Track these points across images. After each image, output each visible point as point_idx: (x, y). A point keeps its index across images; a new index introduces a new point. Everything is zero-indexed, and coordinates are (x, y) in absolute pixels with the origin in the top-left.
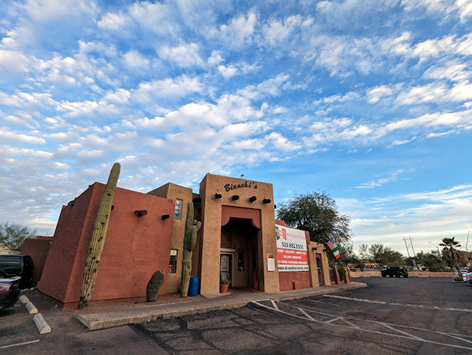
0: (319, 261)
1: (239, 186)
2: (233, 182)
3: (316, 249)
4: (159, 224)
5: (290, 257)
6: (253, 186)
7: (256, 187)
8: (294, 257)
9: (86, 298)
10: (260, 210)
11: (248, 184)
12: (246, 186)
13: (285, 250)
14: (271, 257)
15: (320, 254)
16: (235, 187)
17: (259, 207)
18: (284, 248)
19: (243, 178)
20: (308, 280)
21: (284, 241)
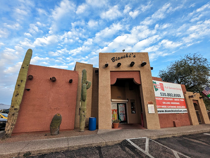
0: (196, 105)
1: (122, 58)
2: (117, 56)
3: (192, 97)
4: (67, 86)
5: (169, 103)
6: (132, 56)
7: (134, 57)
8: (172, 103)
9: (7, 132)
10: (139, 71)
11: (128, 55)
12: (127, 56)
13: (163, 98)
14: (151, 103)
15: (197, 101)
16: (119, 59)
17: (138, 69)
18: (162, 96)
19: (124, 52)
20: (188, 119)
21: (162, 92)
